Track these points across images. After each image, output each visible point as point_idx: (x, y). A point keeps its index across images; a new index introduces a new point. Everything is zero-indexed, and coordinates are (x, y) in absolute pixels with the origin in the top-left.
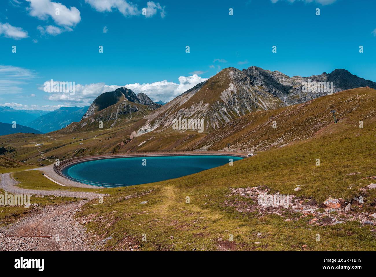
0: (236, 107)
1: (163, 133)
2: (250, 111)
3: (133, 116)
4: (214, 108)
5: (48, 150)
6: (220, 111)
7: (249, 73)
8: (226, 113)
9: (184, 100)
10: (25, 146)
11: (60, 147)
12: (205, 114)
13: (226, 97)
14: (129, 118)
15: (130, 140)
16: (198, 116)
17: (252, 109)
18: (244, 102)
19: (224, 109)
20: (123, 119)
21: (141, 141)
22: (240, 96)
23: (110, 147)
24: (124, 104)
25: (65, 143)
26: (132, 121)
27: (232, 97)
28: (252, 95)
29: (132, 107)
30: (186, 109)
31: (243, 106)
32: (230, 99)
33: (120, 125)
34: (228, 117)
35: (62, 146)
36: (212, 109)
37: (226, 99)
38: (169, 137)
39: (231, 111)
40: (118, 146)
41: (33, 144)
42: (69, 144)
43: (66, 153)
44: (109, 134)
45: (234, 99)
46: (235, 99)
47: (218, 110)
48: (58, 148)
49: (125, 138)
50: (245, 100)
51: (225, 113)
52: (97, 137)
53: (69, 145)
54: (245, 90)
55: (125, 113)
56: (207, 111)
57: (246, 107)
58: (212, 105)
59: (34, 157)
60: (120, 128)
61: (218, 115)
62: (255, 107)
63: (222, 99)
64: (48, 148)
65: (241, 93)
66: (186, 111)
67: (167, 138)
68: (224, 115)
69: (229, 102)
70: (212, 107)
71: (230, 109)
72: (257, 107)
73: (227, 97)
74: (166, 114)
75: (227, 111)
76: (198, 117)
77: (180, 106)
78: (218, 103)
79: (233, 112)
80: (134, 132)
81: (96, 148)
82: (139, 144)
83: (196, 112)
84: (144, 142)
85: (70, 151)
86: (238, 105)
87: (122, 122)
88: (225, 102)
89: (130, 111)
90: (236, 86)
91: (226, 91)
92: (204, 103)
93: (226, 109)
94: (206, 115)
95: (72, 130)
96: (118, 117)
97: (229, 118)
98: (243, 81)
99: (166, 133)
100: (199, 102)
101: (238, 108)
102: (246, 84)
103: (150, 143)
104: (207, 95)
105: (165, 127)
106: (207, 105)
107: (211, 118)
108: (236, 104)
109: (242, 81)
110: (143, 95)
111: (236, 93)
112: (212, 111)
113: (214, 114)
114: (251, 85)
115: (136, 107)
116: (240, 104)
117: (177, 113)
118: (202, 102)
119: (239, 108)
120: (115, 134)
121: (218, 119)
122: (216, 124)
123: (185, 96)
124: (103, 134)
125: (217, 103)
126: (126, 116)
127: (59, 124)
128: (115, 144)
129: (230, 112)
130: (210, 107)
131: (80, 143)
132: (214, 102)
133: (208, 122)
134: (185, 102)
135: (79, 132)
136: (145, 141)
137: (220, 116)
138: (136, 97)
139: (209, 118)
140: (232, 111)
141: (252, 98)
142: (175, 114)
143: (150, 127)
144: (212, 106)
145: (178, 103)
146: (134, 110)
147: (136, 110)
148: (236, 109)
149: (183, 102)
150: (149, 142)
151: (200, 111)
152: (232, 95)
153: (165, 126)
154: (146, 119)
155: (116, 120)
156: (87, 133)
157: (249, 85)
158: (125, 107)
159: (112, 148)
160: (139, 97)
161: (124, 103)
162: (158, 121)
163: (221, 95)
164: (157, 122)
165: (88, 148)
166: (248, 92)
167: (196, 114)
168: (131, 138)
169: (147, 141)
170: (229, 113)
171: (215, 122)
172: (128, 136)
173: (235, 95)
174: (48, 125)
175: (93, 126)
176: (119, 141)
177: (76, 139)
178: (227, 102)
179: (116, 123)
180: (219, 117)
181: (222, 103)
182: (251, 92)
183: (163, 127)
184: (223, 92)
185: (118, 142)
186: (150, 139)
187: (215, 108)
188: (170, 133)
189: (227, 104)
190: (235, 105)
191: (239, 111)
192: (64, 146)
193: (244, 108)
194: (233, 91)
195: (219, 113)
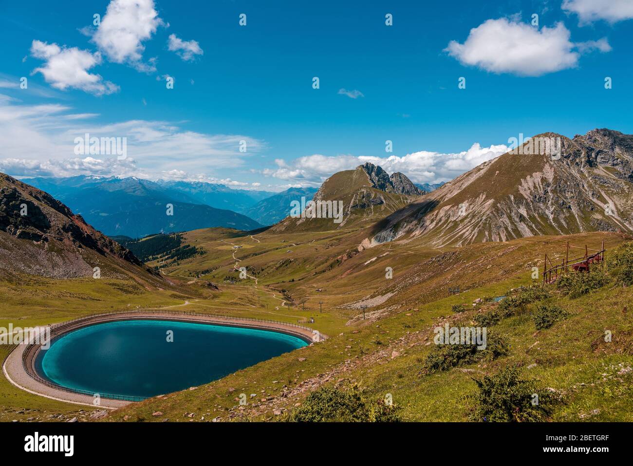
0: (547, 208)
1: (408, 246)
2: (576, 216)
3: (375, 213)
4: (503, 209)
5: (245, 257)
6: (513, 214)
7: (587, 143)
8: (524, 218)
9: (454, 191)
10: (220, 248)
11: (261, 253)
12: (484, 218)
13: (530, 189)
14: (368, 215)
15: (357, 251)
16: (471, 220)
17: (582, 212)
18: (566, 198)
19: (523, 211)
20: (359, 216)
21: (371, 256)
22: (560, 187)
23: (327, 260)
24: (363, 192)
25: (270, 249)
26: (372, 219)
27: (542, 189)
28: (586, 186)
29: (375, 197)
30: (453, 206)
31: (563, 206)
32: (538, 192)
33: (352, 226)
34: (527, 225)
35: (265, 252)
36: (497, 210)
37: (529, 191)
38: (411, 254)
39: (536, 215)
40: (337, 260)
41: (230, 245)
42: (274, 249)
43: (266, 264)
44: (331, 239)
45: (546, 192)
46: (548, 192)
47: (509, 211)
48: (259, 254)
49: (352, 248)
50: (568, 195)
51: (522, 219)
52: (316, 242)
53: (273, 252)
54: (573, 176)
55: (363, 206)
56: (488, 212)
57: (570, 207)
58: (500, 203)
59: (227, 265)
60: (351, 230)
61: (508, 221)
62: (588, 208)
63: (522, 192)
64: (246, 254)
65: (562, 182)
66: (452, 211)
67: (408, 257)
68: (520, 221)
69: (536, 197)
70: (497, 207)
71: (535, 210)
72: (592, 209)
73: (532, 189)
74: (421, 213)
75: (528, 214)
76: (472, 222)
77: (445, 200)
78: (512, 198)
79: (539, 217)
80: (367, 239)
81: (308, 259)
82: (366, 262)
83: (471, 213)
84: (374, 259)
85: (273, 261)
86: (552, 204)
87: (355, 222)
88: (527, 197)
89: (372, 203)
90: (553, 169)
91: (531, 176)
92: (487, 198)
93: (527, 211)
94: (486, 220)
95: (284, 228)
96: (352, 212)
97: (530, 227)
98: (571, 159)
99: (412, 246)
100: (478, 196)
101: (553, 209)
102: (577, 163)
103: (381, 261)
104: (494, 183)
105: (414, 236)
106: (491, 201)
107: (493, 226)
108: (550, 202)
109: (569, 158)
110: (400, 177)
111: (551, 181)
112: (498, 213)
113: (501, 220)
114: (588, 166)
115: (382, 198)
116: (557, 202)
117: (438, 213)
118: (484, 196)
119: (555, 209)
120: (339, 239)
121: (506, 229)
122: (502, 237)
123: (457, 184)
124: (324, 239)
125: (509, 198)
126: (364, 211)
127: (285, 213)
128: (335, 256)
129: (534, 217)
130: (494, 205)
131: (288, 249)
132: (505, 197)
133: (487, 233)
134: (455, 195)
135: (292, 233)
136: (376, 258)
137: (512, 223)
138: (389, 179)
139: (490, 225)
140: (539, 214)
141: (586, 190)
142: (435, 214)
143: (392, 233)
144: (499, 205)
145: (444, 196)
146: (379, 201)
147: (382, 202)
148: (547, 212)
149: (452, 194)
150: (381, 259)
151: (476, 212)
152: (542, 184)
153: (414, 234)
154: (389, 220)
155: (348, 217)
156: (303, 235)
157: (584, 166)
158: (363, 197)
159: (329, 263)
160: (394, 180)
161: (363, 190)
162: (405, 224)
163: (521, 184)
164: (404, 226)
165: (296, 260)
166: (580, 179)
167: (469, 216)
168: (360, 249)
169: (379, 258)
170: (532, 218)
171: (499, 234)
172: (356, 246)
173: (548, 185)
174: (271, 213)
175: (313, 224)
176: (341, 252)
177: (285, 244)
178: (531, 197)
179: (347, 221)
180: (510, 224)
181: (520, 199)
182: (585, 178)
183: (411, 236)
184: (525, 179)
185: (339, 254)
186: (384, 255)
187: (505, 209)
188: (419, 247)
189: (529, 201)
190: (547, 204)
191: (553, 216)
192: (267, 252)
193: (564, 210)
194: (545, 178)
195: (510, 217)
